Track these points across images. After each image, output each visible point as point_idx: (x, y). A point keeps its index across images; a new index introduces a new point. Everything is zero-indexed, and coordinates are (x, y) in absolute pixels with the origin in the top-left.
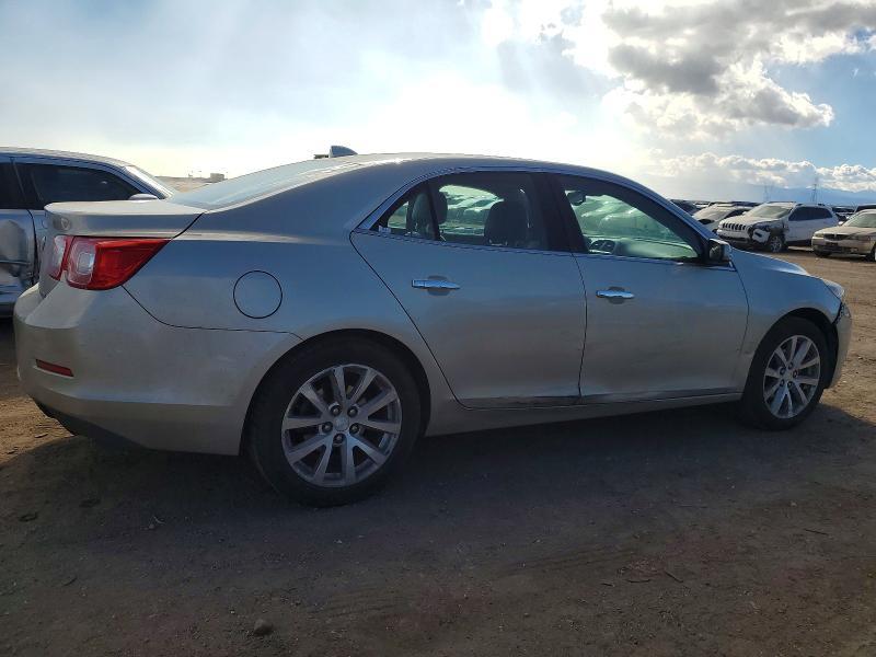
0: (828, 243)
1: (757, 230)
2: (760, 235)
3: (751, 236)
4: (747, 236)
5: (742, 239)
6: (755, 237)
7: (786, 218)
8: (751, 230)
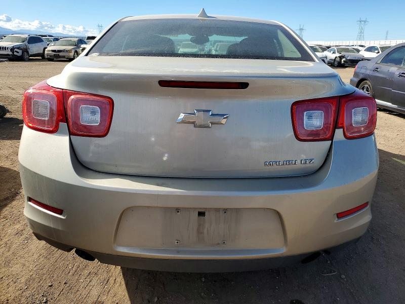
0: (54, 55)
1: (16, 50)
2: (18, 52)
3: (13, 53)
4: (11, 53)
5: (8, 55)
6: (15, 53)
7: (26, 43)
8: (12, 49)
